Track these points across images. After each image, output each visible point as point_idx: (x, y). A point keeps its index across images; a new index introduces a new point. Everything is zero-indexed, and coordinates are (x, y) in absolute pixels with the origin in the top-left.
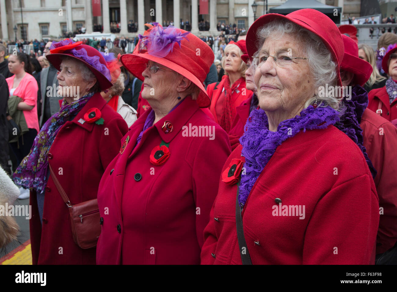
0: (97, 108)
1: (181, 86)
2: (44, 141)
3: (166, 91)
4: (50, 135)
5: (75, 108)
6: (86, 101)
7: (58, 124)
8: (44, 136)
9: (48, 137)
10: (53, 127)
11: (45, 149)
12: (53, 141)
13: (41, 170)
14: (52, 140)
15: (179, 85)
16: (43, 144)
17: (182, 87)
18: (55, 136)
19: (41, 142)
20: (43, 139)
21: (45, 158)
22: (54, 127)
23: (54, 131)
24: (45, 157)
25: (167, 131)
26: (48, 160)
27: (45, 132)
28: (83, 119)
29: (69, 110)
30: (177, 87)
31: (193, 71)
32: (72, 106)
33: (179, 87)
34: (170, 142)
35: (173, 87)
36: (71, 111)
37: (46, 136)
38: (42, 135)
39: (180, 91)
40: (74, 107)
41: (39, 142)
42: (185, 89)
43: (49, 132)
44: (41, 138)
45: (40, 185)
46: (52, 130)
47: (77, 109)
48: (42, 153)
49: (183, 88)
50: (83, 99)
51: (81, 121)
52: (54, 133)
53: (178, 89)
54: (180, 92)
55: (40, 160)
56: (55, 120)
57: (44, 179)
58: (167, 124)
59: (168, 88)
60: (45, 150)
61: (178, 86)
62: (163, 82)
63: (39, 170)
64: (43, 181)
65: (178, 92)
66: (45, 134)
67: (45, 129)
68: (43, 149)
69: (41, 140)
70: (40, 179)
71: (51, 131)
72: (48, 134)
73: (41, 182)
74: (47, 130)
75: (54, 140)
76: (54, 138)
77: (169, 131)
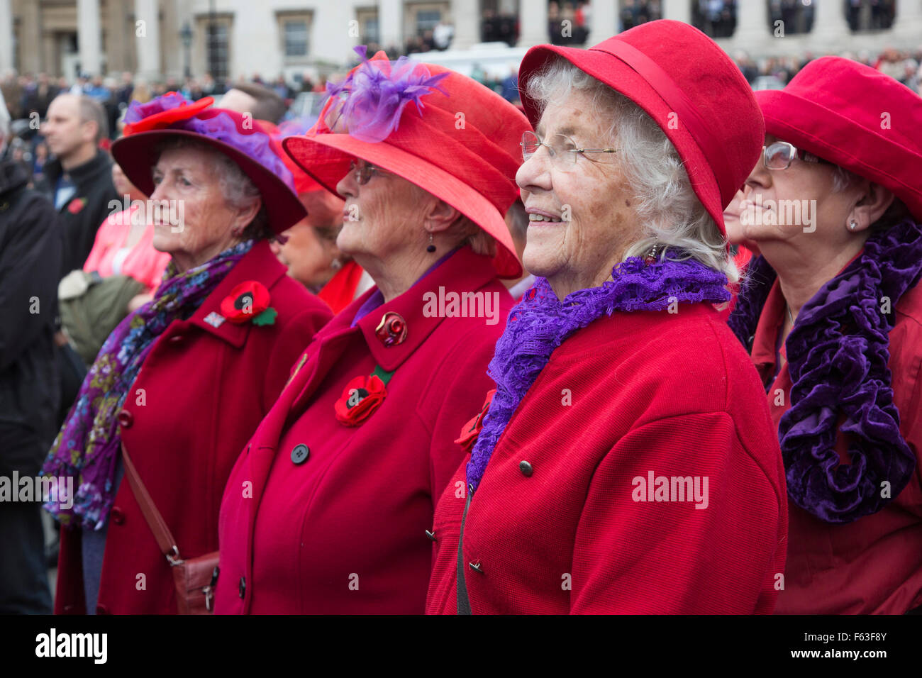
0: (257, 283)
1: (436, 217)
2: (108, 380)
3: (394, 229)
4: (124, 362)
5: (198, 286)
6: (229, 264)
7: (149, 333)
8: (108, 366)
9: (121, 369)
10: (134, 340)
11: (112, 401)
12: (133, 378)
13: (100, 460)
14: (133, 375)
15: (432, 214)
16: (106, 389)
17: (438, 220)
18: (139, 365)
19: (99, 382)
20: (105, 376)
21: (110, 427)
22: (139, 341)
23: (139, 353)
24: (110, 425)
25: (389, 340)
26: (118, 433)
27: (113, 356)
28: (219, 312)
29: (180, 291)
30: (426, 219)
31: (465, 175)
32: (188, 280)
33: (431, 220)
34: (396, 369)
35: (415, 219)
36: (186, 294)
37: (115, 365)
38: (102, 365)
39: (433, 230)
40: (194, 283)
41: (95, 384)
42: (448, 225)
43: (122, 354)
44: (100, 372)
45: (95, 505)
46: (132, 348)
47: (203, 287)
48: (102, 412)
49: (441, 221)
50: (221, 260)
51: (214, 320)
52: (137, 359)
53: (427, 226)
54: (435, 233)
55: (97, 433)
56: (141, 321)
57: (104, 488)
58: (390, 320)
59: (401, 223)
60: (110, 404)
61: (429, 217)
62: (387, 207)
63: (92, 463)
64: (103, 493)
65: (429, 233)
66: (110, 360)
67: (112, 347)
68: (106, 403)
69: (99, 378)
70: (93, 488)
71: (128, 353)
72: (119, 362)
73: (97, 497)
74: (117, 349)
75: (136, 375)
76: (136, 370)
77: (396, 339)
